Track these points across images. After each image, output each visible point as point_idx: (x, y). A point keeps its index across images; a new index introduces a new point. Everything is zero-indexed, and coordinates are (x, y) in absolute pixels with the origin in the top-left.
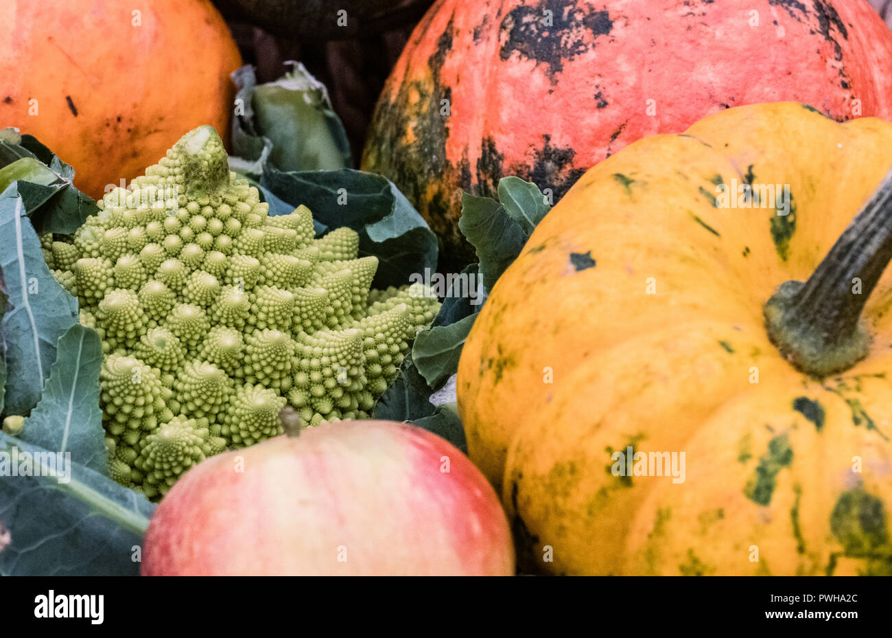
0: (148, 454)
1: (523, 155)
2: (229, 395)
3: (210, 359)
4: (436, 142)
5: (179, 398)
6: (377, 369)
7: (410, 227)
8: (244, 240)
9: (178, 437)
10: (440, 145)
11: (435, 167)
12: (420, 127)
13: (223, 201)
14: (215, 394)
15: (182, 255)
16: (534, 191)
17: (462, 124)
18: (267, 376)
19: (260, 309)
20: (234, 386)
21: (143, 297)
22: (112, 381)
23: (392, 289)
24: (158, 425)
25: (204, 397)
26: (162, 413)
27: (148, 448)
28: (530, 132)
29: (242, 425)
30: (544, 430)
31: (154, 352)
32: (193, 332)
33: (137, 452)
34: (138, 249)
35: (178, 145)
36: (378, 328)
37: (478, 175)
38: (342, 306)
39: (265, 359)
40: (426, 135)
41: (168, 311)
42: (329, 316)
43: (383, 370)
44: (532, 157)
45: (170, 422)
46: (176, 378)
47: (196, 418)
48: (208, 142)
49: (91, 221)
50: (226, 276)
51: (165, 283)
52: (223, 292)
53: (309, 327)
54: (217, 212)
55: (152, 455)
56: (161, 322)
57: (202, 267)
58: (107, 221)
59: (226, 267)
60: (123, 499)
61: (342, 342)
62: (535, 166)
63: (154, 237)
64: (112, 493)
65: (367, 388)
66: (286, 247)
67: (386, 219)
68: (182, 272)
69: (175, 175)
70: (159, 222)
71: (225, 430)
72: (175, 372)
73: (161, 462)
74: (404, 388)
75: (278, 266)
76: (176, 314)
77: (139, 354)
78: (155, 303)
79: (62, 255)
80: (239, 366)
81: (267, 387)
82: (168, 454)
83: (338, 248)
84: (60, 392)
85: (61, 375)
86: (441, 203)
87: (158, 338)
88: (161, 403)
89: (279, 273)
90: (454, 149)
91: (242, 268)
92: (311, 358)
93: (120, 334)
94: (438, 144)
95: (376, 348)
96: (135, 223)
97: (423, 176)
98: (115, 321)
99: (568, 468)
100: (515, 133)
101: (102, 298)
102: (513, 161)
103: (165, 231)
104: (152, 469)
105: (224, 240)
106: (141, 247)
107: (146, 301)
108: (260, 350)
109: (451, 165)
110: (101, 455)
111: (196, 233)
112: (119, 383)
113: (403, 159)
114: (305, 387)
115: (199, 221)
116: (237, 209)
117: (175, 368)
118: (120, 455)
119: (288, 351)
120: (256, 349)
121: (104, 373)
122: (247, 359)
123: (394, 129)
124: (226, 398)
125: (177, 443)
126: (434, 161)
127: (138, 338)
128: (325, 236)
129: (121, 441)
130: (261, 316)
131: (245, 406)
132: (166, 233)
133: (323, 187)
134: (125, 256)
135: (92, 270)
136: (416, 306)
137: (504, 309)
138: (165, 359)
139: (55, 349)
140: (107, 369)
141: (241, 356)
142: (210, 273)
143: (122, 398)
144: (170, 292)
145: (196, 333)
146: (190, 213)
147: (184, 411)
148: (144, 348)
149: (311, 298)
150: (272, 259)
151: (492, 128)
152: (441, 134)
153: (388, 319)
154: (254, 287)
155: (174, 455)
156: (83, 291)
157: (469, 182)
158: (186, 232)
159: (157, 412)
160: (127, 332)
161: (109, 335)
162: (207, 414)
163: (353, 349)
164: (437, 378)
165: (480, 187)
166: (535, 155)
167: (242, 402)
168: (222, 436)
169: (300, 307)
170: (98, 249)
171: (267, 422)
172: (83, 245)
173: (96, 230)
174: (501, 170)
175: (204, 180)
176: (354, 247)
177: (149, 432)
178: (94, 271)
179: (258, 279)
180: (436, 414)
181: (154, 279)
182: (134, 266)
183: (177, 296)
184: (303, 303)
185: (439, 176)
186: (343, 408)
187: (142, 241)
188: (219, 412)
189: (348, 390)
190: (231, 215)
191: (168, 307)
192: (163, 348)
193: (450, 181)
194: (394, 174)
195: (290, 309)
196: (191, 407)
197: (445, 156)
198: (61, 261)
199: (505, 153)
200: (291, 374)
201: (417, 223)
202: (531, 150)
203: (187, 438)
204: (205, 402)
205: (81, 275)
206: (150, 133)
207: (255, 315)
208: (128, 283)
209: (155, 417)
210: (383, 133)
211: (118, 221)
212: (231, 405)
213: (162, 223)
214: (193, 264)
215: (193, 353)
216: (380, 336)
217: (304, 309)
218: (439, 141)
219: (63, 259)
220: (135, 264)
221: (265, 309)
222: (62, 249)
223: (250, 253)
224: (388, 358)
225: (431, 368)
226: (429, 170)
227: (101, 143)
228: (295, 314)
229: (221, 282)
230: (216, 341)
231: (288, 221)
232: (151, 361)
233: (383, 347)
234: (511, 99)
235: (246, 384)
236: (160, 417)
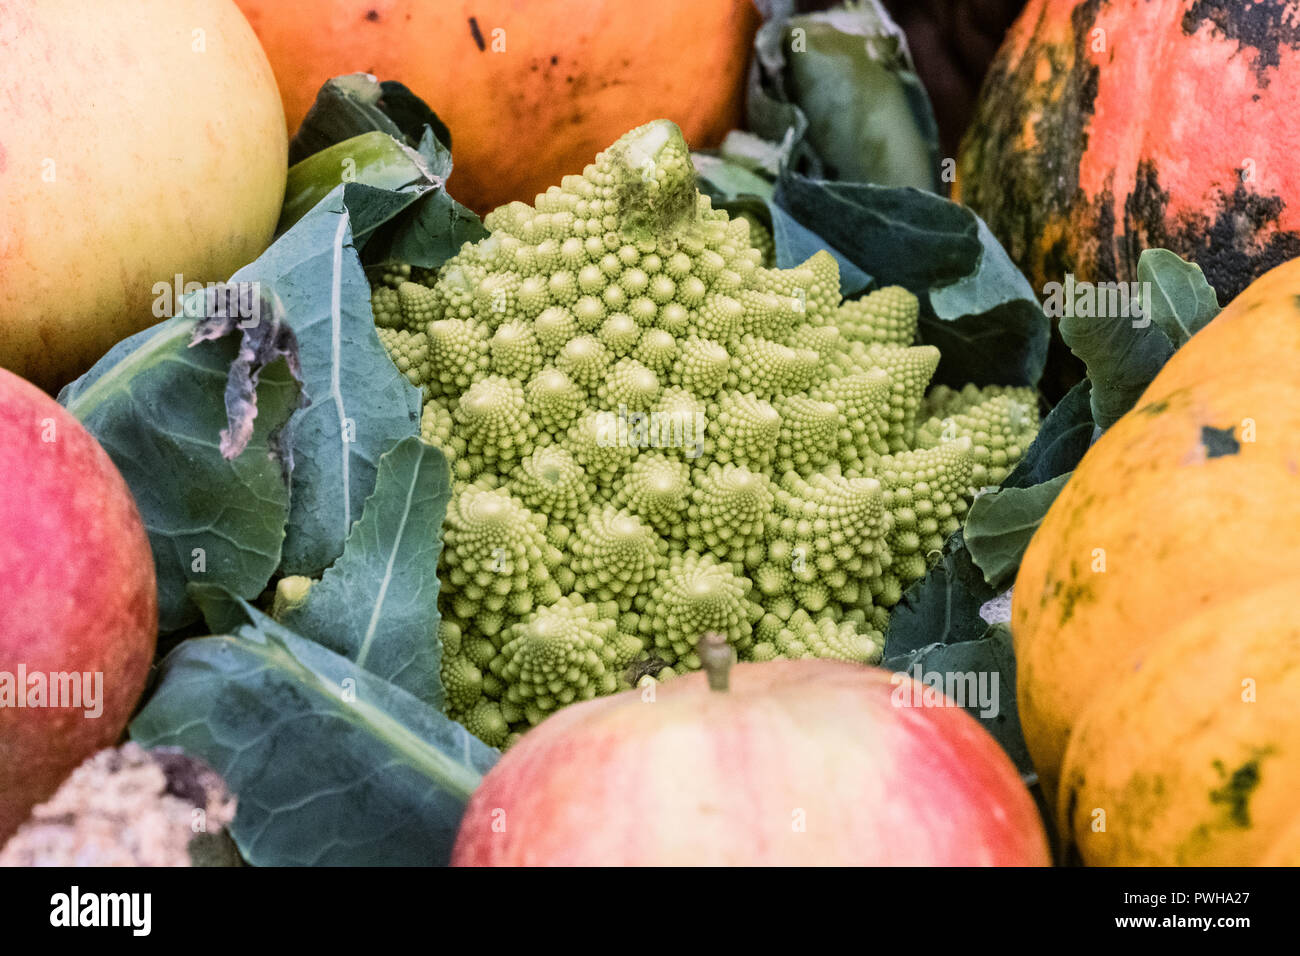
0: (512, 654)
1: (1200, 198)
2: (657, 568)
3: (631, 506)
4: (1066, 154)
5: (574, 565)
6: (911, 540)
7: (1004, 298)
8: (708, 315)
9: (560, 634)
10: (1072, 160)
11: (1060, 196)
12: (1046, 125)
13: (680, 248)
14: (631, 567)
15: (603, 331)
16: (1195, 276)
17: (1108, 132)
18: (722, 542)
19: (723, 431)
20: (667, 554)
21: (532, 394)
22: (464, 532)
23: (971, 390)
24: (534, 607)
25: (614, 570)
26: (542, 589)
27: (512, 645)
28: (1215, 161)
29: (672, 621)
30: (1122, 716)
31: (539, 488)
32: (607, 461)
33: (495, 647)
34: (533, 314)
35: (613, 150)
36: (920, 474)
37: (1126, 220)
38: (866, 430)
39: (720, 515)
40: (1054, 139)
41: (571, 420)
42: (842, 444)
43: (921, 544)
44: (1214, 204)
45: (554, 606)
46: (573, 531)
47: (598, 600)
48: (663, 148)
49: (468, 251)
50: (672, 371)
51: (570, 375)
52: (663, 399)
53: (803, 465)
54: (667, 265)
55: (517, 658)
56: (559, 436)
57: (635, 354)
58: (492, 257)
59: (672, 357)
60: (446, 742)
61: (851, 499)
62: (1217, 218)
63: (560, 297)
64: (430, 731)
65: (889, 571)
66: (780, 328)
67: (964, 281)
68: (599, 361)
69: (603, 199)
70: (571, 272)
71: (644, 625)
72: (573, 521)
73: (531, 671)
74: (944, 583)
75: (761, 361)
76: (582, 429)
77: (516, 486)
78: (550, 406)
79: (414, 305)
80: (679, 520)
81: (723, 559)
82: (541, 660)
83: (882, 321)
84: (375, 543)
85: (379, 517)
86: (1064, 258)
87: (549, 465)
88: (542, 574)
89: (761, 373)
90: (1093, 172)
91: (698, 363)
92: (799, 519)
93: (489, 452)
94: (1070, 157)
95: (913, 505)
96: (533, 270)
97: (1041, 209)
98: (482, 431)
99: (1152, 784)
100: (1191, 159)
101: (467, 387)
102: (1183, 206)
103: (578, 288)
104: (517, 680)
105: (675, 314)
106: (537, 311)
107: (535, 401)
108: (713, 500)
109: (1086, 198)
110: (430, 655)
111: (629, 297)
112: (472, 537)
113: (1014, 173)
114: (784, 565)
115: (636, 278)
116: (702, 263)
117: (573, 515)
118: (468, 650)
119: (761, 506)
120: (708, 497)
121: (451, 516)
122: (692, 512)
123: (1008, 120)
124: (651, 574)
125: (558, 644)
126: (1060, 186)
127: (518, 460)
128: (864, 298)
129: (471, 628)
130: (724, 443)
131: (679, 591)
132: (580, 293)
133: (872, 212)
134: (510, 323)
135: (453, 341)
136: (996, 434)
137: (1089, 502)
138: (557, 500)
139: (375, 470)
140: (458, 510)
141: (682, 505)
142: (646, 364)
143: (477, 561)
144: (577, 391)
145: (612, 462)
146: (622, 264)
147: (579, 587)
148: (525, 478)
149: (811, 418)
150: (754, 347)
151: (1156, 147)
152: (1075, 143)
153: (939, 460)
154: (717, 392)
155: (551, 663)
156: (438, 372)
157: (1110, 233)
158: (614, 294)
159: (535, 587)
160: (501, 450)
161: (471, 450)
162: (616, 597)
163: (868, 511)
164: (1003, 571)
165: (1127, 243)
166: (1219, 200)
167: (675, 584)
168: (638, 633)
169: (792, 431)
170: (470, 304)
171: (712, 620)
172: (447, 296)
173: (473, 272)
174: (1161, 218)
175: (650, 212)
176: (910, 320)
177: (518, 618)
178: (457, 342)
179: (726, 380)
180: (985, 637)
181: (555, 365)
182: (523, 343)
183: (590, 396)
184: (797, 425)
185: (1065, 212)
186: (846, 603)
187: (539, 302)
188: (638, 594)
189: (856, 576)
190: (691, 271)
191: (573, 414)
192: (554, 483)
193: (1080, 225)
194: (998, 195)
195: (771, 436)
196: (592, 583)
197: (1077, 182)
198: (410, 315)
199: (1171, 191)
200: (765, 540)
201: (1016, 293)
202: (1214, 193)
203: (575, 638)
204: (615, 577)
205: (436, 348)
206: (605, 86)
207: (714, 439)
208: (511, 369)
209: (530, 594)
210: (990, 121)
211: (508, 261)
212: (658, 585)
213: (576, 275)
214: (619, 348)
215: (606, 493)
216: (922, 487)
217: (798, 435)
218: (1071, 154)
219: (415, 312)
220: (523, 340)
221: (730, 432)
222: (414, 296)
223: (715, 335)
224: (930, 525)
225: (995, 554)
226: (1052, 200)
227: (522, 97)
228: (780, 441)
229: (664, 380)
230: (643, 478)
231: (793, 281)
232: (534, 501)
233: (925, 506)
234: (1191, 103)
235: (689, 551)
236: (538, 594)
